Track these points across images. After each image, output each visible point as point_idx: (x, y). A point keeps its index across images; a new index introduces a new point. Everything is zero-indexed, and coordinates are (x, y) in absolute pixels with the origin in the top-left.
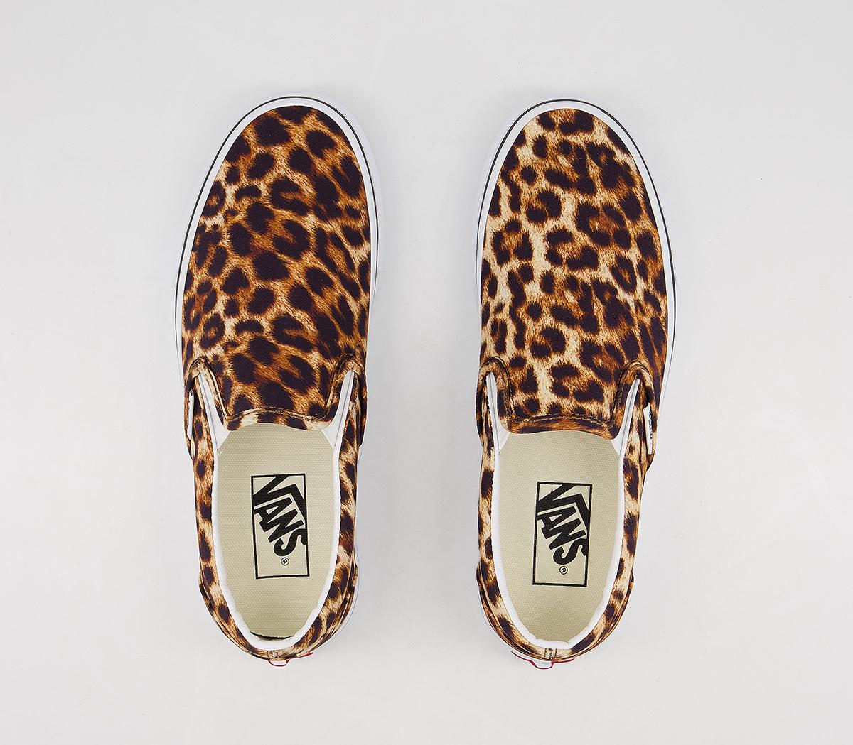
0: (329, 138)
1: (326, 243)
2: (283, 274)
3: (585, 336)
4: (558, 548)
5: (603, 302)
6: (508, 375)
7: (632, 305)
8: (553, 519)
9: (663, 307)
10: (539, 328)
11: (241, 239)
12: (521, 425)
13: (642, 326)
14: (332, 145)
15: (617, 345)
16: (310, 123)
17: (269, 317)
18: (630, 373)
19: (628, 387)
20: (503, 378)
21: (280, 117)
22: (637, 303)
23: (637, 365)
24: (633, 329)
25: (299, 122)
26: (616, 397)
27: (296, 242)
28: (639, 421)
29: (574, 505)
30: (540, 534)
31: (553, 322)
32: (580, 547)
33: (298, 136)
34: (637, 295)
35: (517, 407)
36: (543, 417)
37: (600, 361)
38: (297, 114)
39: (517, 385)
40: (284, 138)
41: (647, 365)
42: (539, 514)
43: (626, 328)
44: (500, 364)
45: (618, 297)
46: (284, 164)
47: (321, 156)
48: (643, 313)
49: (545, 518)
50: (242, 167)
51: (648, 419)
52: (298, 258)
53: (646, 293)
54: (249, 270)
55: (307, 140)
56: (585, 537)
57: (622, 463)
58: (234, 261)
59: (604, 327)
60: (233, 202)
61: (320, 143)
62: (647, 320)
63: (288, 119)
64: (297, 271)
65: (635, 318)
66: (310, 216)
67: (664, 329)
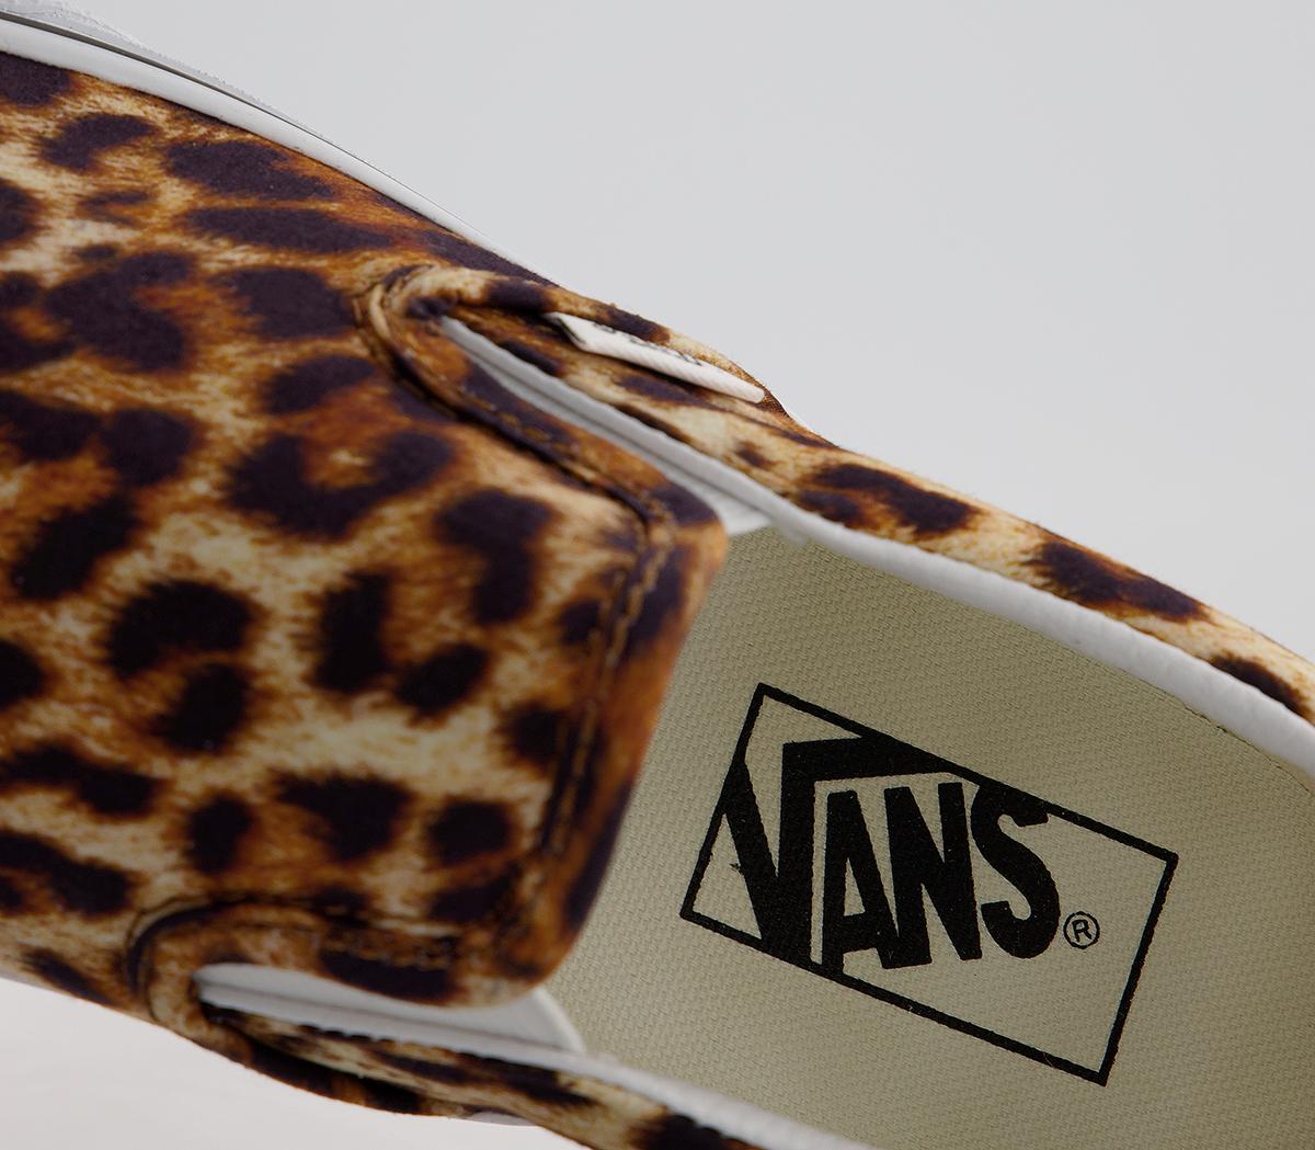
3: (200, 487)
4: (982, 925)
5: (56, 351)
6: (252, 898)
7: (96, 233)
8: (854, 904)
9: (125, 107)
10: (90, 682)
12: (544, 912)
13: (201, 222)
15: (279, 358)
18: (413, 348)
19: (478, 379)
20: (261, 927)
22: (94, 207)
23: (382, 303)
24: (212, 267)
26: (520, 446)
28: (627, 384)
29: (823, 790)
30: (902, 980)
31: (89, 608)
32: (1007, 824)
34: (54, 195)
35: (440, 907)
36: (551, 806)
37: (343, 457)
39: (331, 874)
41: (388, 262)
42: (816, 956)
43: (199, 292)
44: (180, 919)
45: (51, 279)
48: (140, 197)
49: (844, 936)
51: (621, 344)
53: (55, 153)
56: (970, 791)
57: (814, 522)
59: (176, 388)
62: (176, 195)
65: (163, 240)
67: (222, 136)
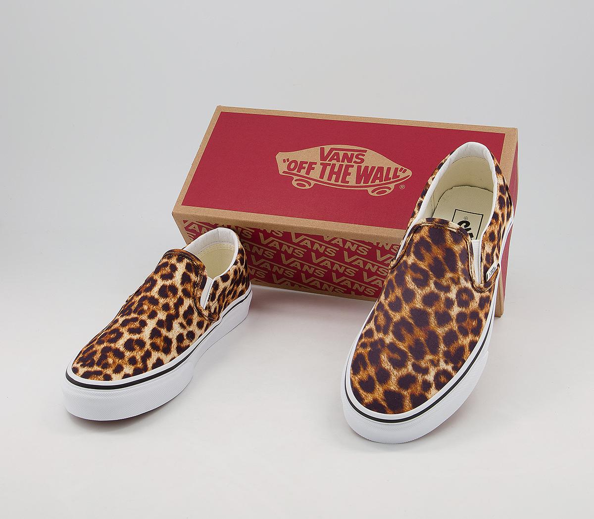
0: (361, 386)
1: (384, 326)
2: (414, 312)
11: (433, 342)
14: (361, 382)
16: (369, 398)
17: (429, 289)
21: (386, 408)
25: (375, 401)
27: (401, 328)
33: (379, 392)
38: (374, 406)
40: (388, 393)
46: (393, 377)
47: (370, 377)
50: (419, 388)
52: (403, 319)
54: (433, 321)
55: (375, 388)
58: (441, 331)
60: (431, 369)
61: (368, 385)
63: (381, 405)
64: (406, 310)
66: (388, 342)
